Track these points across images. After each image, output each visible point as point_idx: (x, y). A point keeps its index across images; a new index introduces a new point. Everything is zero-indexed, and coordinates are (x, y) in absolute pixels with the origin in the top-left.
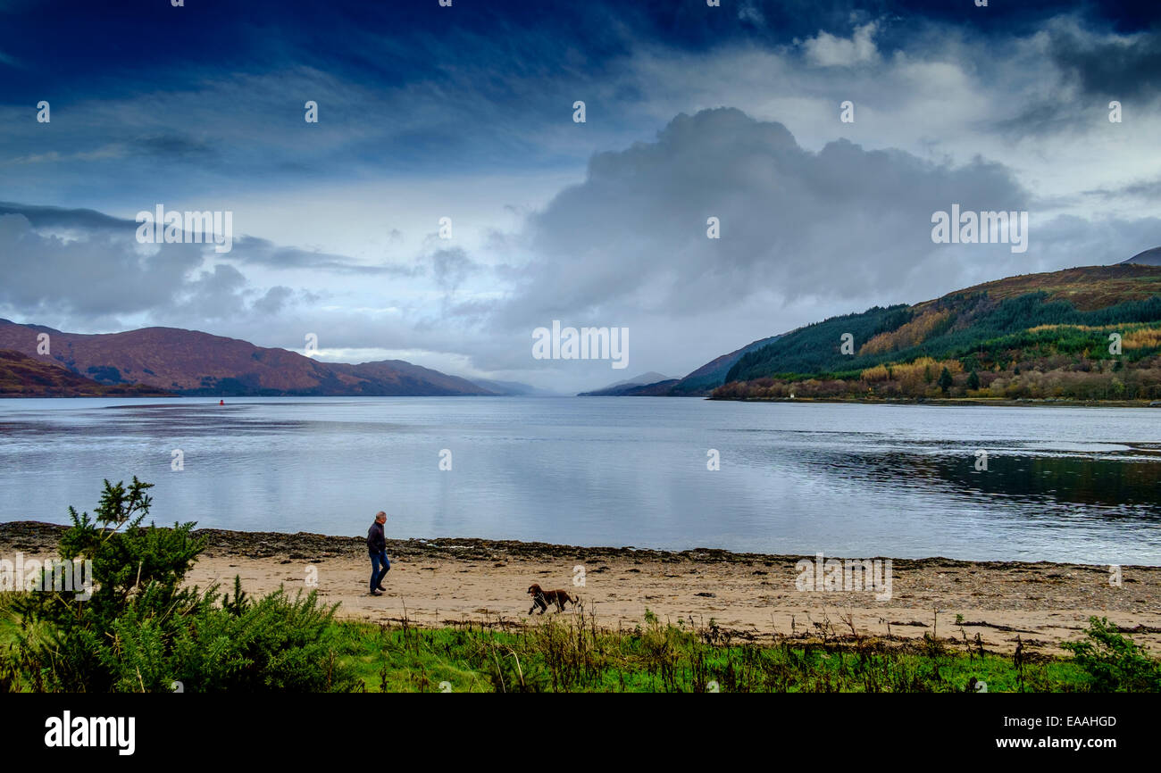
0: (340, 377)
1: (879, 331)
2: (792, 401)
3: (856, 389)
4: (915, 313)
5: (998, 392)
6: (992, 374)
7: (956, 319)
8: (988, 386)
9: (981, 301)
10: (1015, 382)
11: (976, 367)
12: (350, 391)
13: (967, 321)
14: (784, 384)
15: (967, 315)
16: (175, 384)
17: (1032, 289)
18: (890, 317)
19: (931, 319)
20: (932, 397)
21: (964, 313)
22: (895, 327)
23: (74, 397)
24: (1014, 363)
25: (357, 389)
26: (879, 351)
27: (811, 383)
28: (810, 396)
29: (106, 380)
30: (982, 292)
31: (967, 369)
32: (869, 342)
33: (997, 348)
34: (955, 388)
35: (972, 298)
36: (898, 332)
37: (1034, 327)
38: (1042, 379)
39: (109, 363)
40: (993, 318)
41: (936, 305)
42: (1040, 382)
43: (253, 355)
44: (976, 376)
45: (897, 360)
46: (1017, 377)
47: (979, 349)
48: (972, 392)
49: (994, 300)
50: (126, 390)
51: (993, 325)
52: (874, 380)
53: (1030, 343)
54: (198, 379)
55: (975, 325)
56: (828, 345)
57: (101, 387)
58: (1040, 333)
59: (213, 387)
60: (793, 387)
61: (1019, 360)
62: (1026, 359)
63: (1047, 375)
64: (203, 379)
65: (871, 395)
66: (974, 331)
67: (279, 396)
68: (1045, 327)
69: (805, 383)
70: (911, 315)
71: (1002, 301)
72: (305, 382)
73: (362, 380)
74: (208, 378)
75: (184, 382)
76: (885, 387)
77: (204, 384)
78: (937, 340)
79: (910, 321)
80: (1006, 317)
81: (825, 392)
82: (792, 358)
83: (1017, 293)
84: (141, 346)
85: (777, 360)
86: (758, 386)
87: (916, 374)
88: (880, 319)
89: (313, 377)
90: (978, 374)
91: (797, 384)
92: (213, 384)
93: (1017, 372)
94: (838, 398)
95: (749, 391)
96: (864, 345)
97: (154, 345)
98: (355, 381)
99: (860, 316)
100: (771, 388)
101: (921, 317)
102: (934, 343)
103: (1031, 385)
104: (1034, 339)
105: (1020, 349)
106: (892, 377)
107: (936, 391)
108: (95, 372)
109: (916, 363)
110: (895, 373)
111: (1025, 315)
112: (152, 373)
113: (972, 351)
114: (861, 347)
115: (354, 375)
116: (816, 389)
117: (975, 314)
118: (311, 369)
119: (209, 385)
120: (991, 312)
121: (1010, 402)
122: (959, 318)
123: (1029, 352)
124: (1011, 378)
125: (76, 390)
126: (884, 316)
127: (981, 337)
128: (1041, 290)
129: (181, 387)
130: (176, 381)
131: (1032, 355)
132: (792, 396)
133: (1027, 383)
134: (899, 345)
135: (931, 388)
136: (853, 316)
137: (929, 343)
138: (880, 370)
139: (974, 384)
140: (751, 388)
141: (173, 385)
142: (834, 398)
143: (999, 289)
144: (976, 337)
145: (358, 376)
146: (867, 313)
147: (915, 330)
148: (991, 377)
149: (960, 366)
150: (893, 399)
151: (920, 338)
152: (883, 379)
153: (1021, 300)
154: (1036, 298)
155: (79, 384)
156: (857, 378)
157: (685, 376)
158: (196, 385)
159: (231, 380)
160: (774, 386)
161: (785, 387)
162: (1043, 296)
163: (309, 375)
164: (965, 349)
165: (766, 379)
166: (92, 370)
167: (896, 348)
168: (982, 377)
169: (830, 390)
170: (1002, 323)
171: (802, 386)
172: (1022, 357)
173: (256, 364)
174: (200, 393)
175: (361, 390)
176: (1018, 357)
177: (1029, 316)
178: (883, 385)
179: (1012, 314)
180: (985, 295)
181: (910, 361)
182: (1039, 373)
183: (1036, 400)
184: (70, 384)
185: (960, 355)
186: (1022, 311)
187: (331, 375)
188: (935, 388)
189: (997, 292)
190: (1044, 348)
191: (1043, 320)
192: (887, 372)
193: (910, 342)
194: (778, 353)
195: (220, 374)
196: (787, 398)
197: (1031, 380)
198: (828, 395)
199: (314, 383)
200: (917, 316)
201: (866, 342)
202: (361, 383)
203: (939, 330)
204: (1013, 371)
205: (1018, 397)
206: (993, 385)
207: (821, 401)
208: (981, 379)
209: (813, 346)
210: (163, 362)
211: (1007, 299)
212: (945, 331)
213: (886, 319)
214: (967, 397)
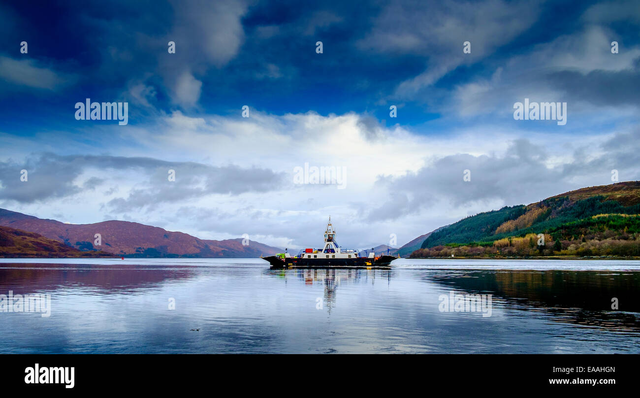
0: (212, 247)
1: (506, 220)
2: (453, 258)
3: (490, 251)
4: (528, 209)
5: (573, 252)
6: (569, 242)
7: (551, 212)
8: (567, 249)
9: (565, 202)
10: (583, 246)
11: (560, 238)
12: (216, 255)
13: (557, 213)
14: (449, 249)
15: (557, 210)
16: (122, 251)
17: (594, 195)
18: (513, 211)
19: (536, 213)
20: (533, 256)
21: (555, 208)
22: (515, 217)
23: (64, 258)
24: (583, 235)
25: (220, 254)
26: (507, 231)
27: (464, 248)
28: (463, 256)
29: (85, 249)
30: (566, 197)
31: (554, 239)
32: (501, 226)
33: (573, 227)
34: (547, 250)
35: (560, 200)
36: (518, 220)
37: (595, 215)
38: (599, 244)
39: (87, 240)
40: (573, 211)
41: (539, 205)
42: (598, 246)
43: (165, 235)
44: (559, 243)
45: (516, 235)
46: (584, 243)
47: (562, 227)
48: (557, 252)
49: (573, 201)
50: (92, 254)
51: (572, 215)
52: (501, 247)
53: (593, 224)
54: (135, 248)
55: (562, 215)
56: (478, 228)
57: (79, 252)
58: (599, 218)
59: (142, 253)
60: (453, 251)
61: (585, 234)
62: (590, 233)
63: (601, 242)
64: (137, 249)
65: (498, 255)
66: (561, 219)
67: (177, 258)
68: (602, 215)
69: (460, 248)
70: (525, 210)
71: (577, 202)
72: (192, 250)
73: (223, 249)
74: (140, 248)
75: (127, 250)
76: (507, 250)
77: (137, 251)
78: (540, 224)
79: (525, 214)
80: (580, 210)
81: (471, 253)
82: (457, 235)
83: (586, 197)
84: (105, 230)
85: (449, 237)
86: (435, 250)
87: (525, 243)
88: (508, 213)
89: (197, 247)
90: (560, 242)
91: (456, 249)
92: (143, 251)
93: (584, 241)
94: (479, 257)
95: (429, 253)
96: (498, 228)
97: (112, 230)
98: (220, 249)
99: (497, 211)
100: (441, 252)
101: (530, 211)
102: (538, 225)
103: (592, 248)
104: (595, 221)
105: (586, 227)
106: (511, 245)
107: (536, 252)
108: (79, 244)
109: (526, 237)
110: (513, 242)
111: (591, 209)
112: (109, 245)
113: (558, 229)
114: (496, 229)
115: (220, 246)
116: (466, 252)
117: (562, 209)
118: (196, 243)
119: (140, 252)
120: (571, 208)
121: (579, 258)
122: (553, 211)
123: (591, 229)
124: (580, 244)
125: (66, 254)
126: (510, 211)
127: (565, 222)
128: (600, 195)
129: (125, 253)
130: (122, 250)
131: (593, 231)
132: (453, 256)
133: (590, 247)
134: (518, 227)
135: (533, 250)
136: (493, 212)
137: (535, 226)
138: (505, 241)
139: (558, 247)
140: (431, 251)
141: (121, 252)
142: (477, 257)
143: (576, 195)
144: (562, 222)
145: (222, 247)
146: (501, 210)
147: (527, 218)
148: (568, 243)
149: (550, 238)
150: (511, 257)
151: (530, 223)
152: (506, 246)
153: (588, 200)
154: (597, 199)
155: (68, 250)
156: (491, 246)
157: (401, 247)
158: (133, 251)
159: (152, 249)
160: (443, 250)
161: (449, 251)
162: (601, 198)
163: (195, 246)
164: (554, 228)
165: (440, 247)
166: (78, 244)
167: (516, 229)
168: (563, 243)
169: (474, 252)
170: (577, 214)
171: (459, 250)
172: (588, 232)
173: (166, 240)
174: (135, 256)
175: (222, 255)
176: (585, 232)
177: (593, 210)
178: (505, 249)
179: (583, 208)
180: (567, 198)
181: (523, 236)
182: (597, 241)
183: (595, 257)
184: (63, 251)
185: (551, 231)
186: (589, 207)
187: (207, 246)
188: (536, 250)
189: (575, 197)
190: (600, 227)
191: (602, 212)
192: (508, 242)
193: (525, 225)
194: (450, 233)
195: (146, 246)
196: (450, 257)
197: (592, 245)
198: (473, 255)
199: (197, 251)
200: (529, 210)
201: (499, 226)
202: (223, 251)
203: (541, 218)
204: (581, 240)
205: (584, 255)
206: (569, 248)
207: (469, 258)
208: (562, 245)
209: (470, 228)
210: (116, 239)
211: (580, 200)
212: (544, 219)
213: (511, 212)
214: (554, 255)
